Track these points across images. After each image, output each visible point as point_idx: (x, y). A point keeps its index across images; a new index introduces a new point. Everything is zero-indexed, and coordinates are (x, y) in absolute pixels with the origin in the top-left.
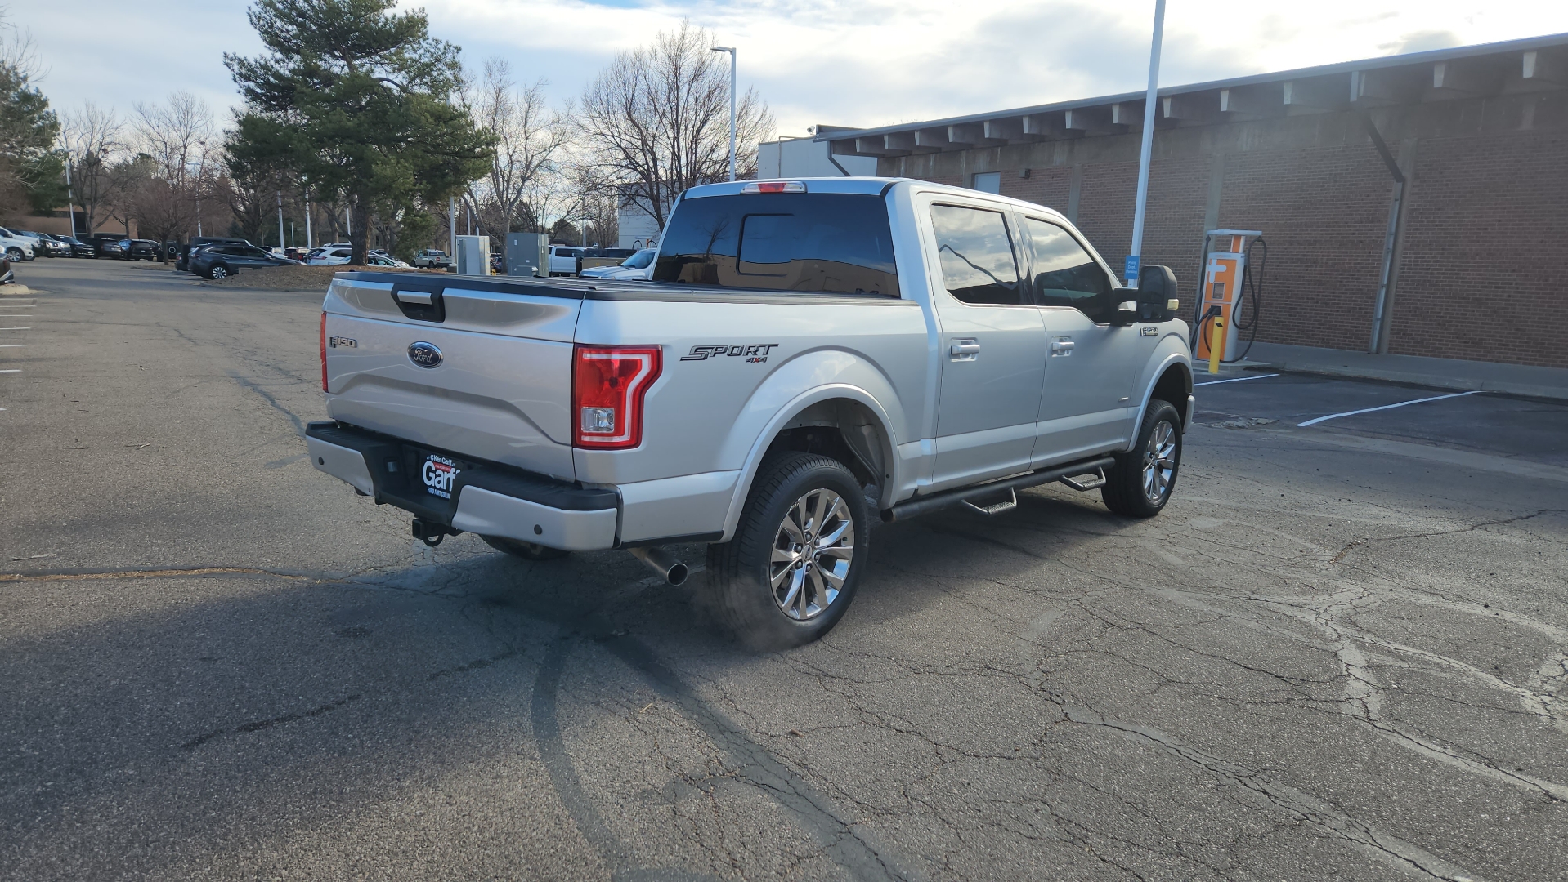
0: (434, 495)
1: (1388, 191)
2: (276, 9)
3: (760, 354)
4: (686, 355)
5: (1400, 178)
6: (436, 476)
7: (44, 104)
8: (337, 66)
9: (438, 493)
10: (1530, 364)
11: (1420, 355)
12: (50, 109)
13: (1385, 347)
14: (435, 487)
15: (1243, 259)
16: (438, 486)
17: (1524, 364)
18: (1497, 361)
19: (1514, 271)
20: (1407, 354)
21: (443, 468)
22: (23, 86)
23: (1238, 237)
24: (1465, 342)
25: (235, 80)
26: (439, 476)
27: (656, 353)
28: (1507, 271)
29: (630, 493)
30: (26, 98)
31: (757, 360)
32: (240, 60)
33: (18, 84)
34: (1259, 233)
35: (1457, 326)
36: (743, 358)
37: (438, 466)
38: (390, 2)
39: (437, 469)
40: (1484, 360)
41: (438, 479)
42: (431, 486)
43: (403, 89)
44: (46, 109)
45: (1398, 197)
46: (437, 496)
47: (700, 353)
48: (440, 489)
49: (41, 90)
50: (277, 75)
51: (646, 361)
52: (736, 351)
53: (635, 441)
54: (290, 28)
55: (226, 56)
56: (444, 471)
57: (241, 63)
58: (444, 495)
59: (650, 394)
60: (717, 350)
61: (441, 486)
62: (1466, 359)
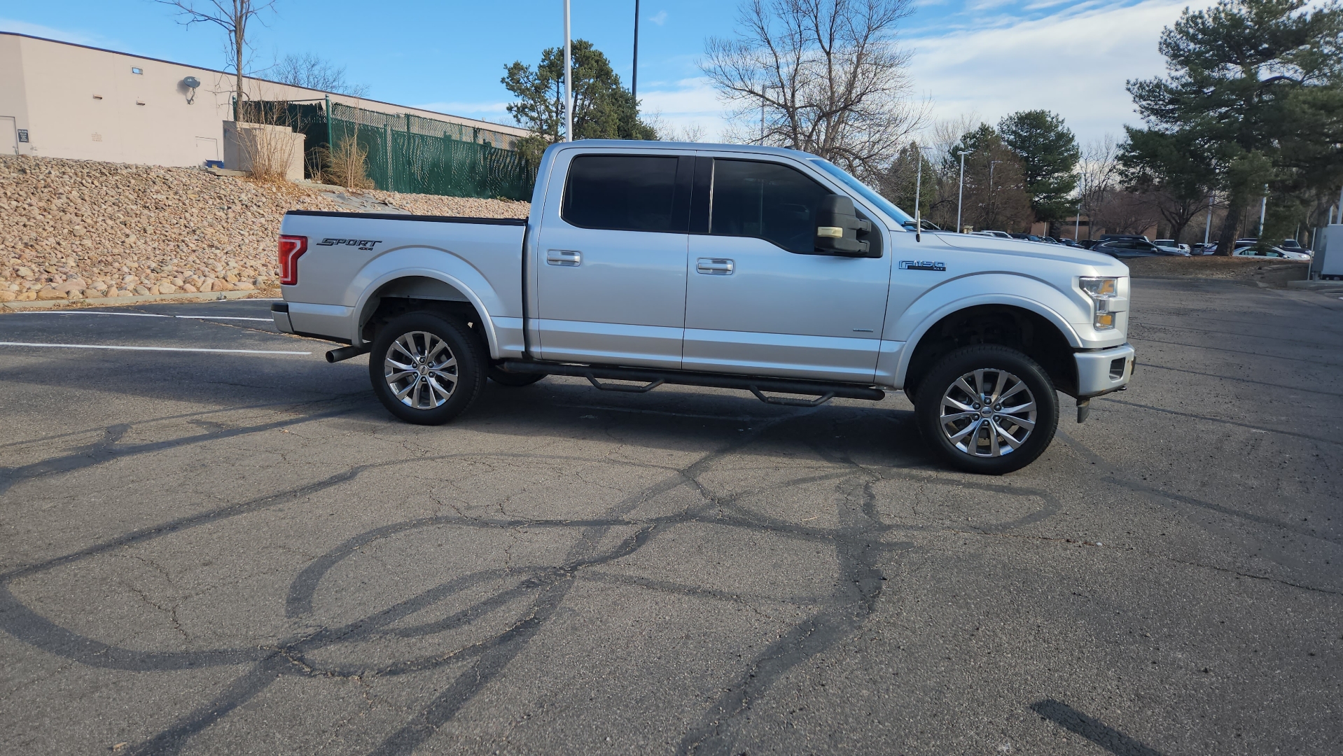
2: (1187, 33)
3: (368, 245)
4: (320, 242)
7: (1072, 139)
8: (1234, 72)
12: (1074, 143)
22: (1060, 128)
25: (1134, 101)
27: (304, 240)
29: (293, 307)
30: (1061, 136)
31: (366, 249)
32: (1141, 83)
33: (1057, 126)
36: (356, 247)
38: (1301, 2)
43: (1295, 84)
44: (1073, 143)
47: (328, 242)
49: (1071, 129)
50: (1171, 91)
51: (298, 244)
52: (351, 242)
53: (294, 282)
54: (1192, 46)
55: (1128, 82)
57: (1141, 86)
59: (300, 260)
60: (339, 241)
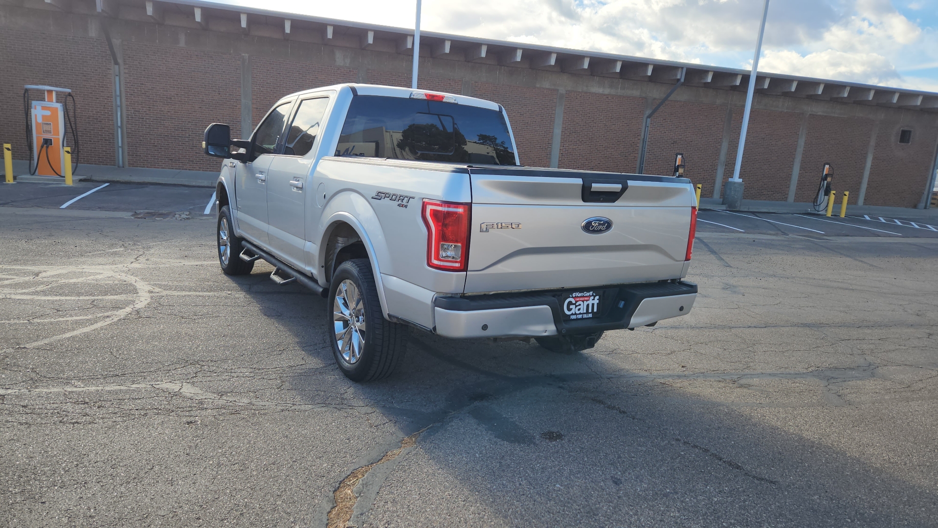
0: (577, 319)
1: (109, 69)
5: (116, 63)
6: (576, 306)
9: (580, 316)
10: (206, 171)
11: (147, 167)
13: (127, 163)
14: (576, 314)
15: (62, 107)
16: (578, 312)
17: (203, 170)
18: (189, 170)
19: (189, 122)
20: (140, 167)
21: (583, 299)
23: (50, 92)
24: (171, 160)
26: (580, 305)
28: (186, 122)
34: (69, 90)
35: (165, 151)
37: (578, 299)
39: (576, 302)
40: (183, 169)
41: (578, 308)
42: (572, 314)
45: (118, 74)
46: (580, 319)
48: (580, 314)
56: (583, 301)
58: (585, 316)
61: (581, 311)
62: (173, 169)
